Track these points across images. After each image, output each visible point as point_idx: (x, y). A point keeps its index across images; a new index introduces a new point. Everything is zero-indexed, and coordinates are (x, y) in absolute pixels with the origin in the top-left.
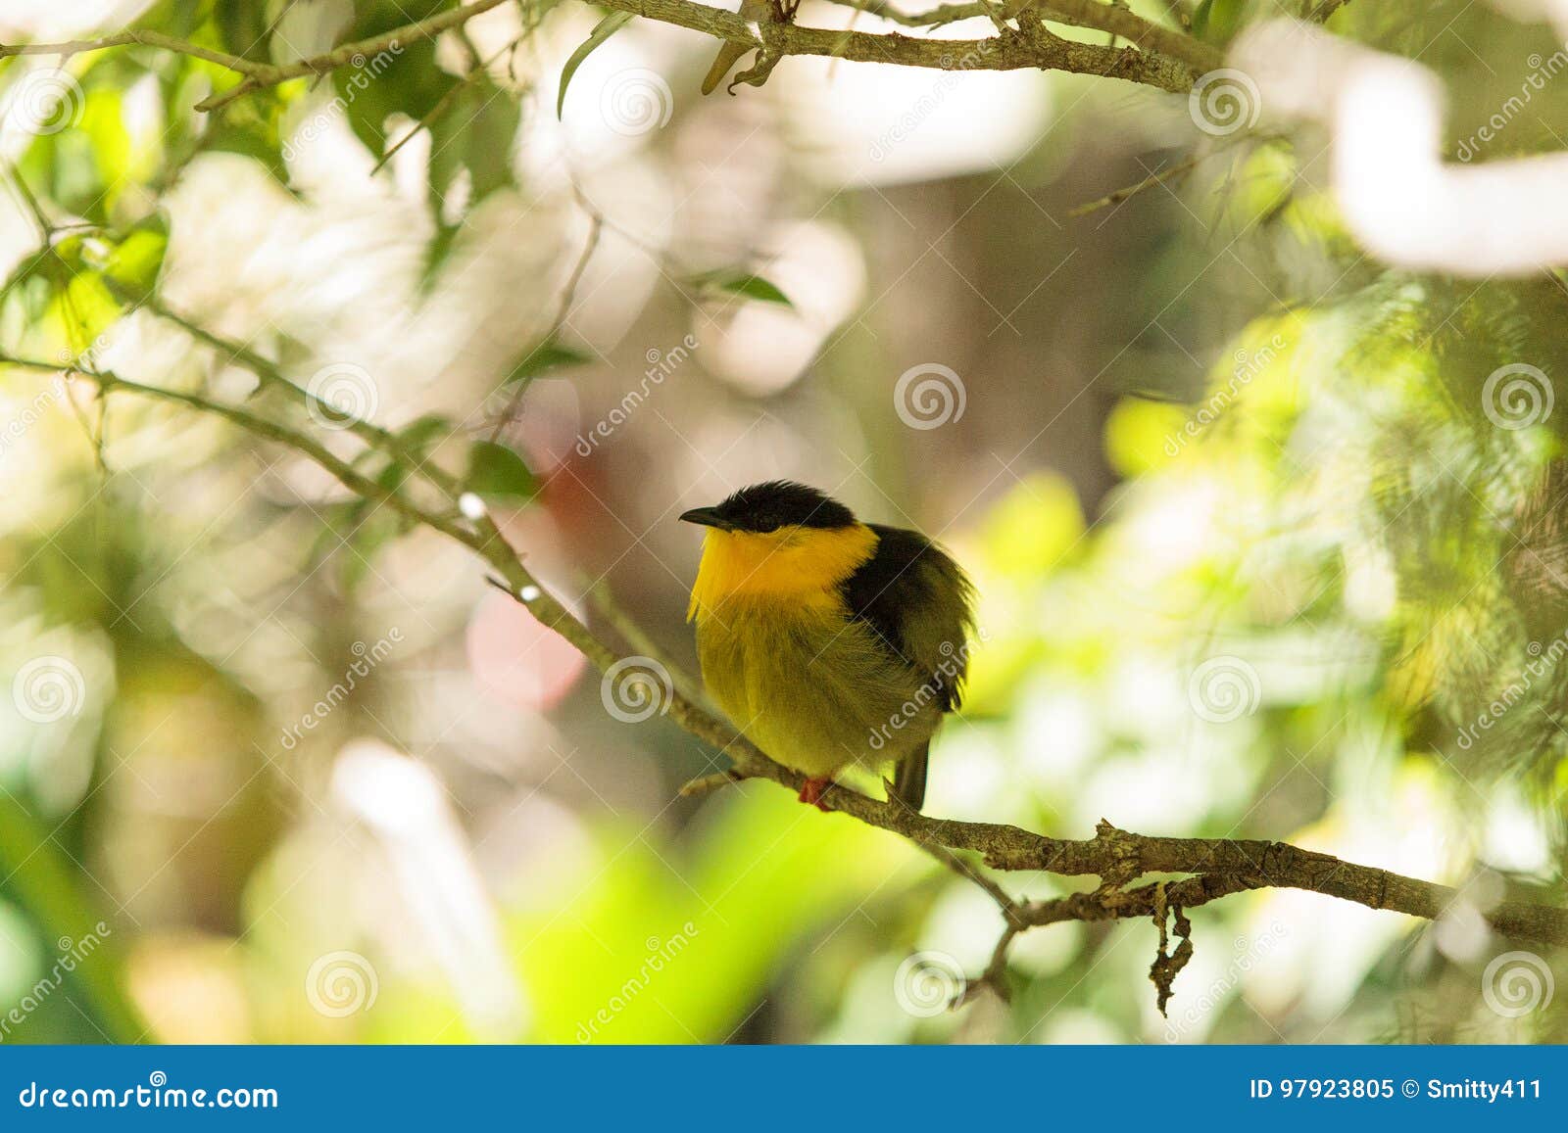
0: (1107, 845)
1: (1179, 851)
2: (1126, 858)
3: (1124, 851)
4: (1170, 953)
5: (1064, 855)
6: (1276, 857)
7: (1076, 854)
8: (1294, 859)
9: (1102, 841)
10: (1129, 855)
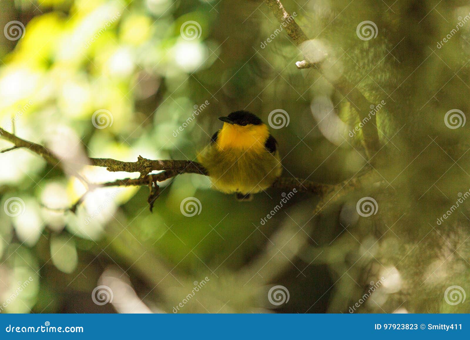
0: (142, 163)
2: (148, 167)
5: (130, 166)
6: (189, 164)
7: (133, 166)
9: (140, 162)
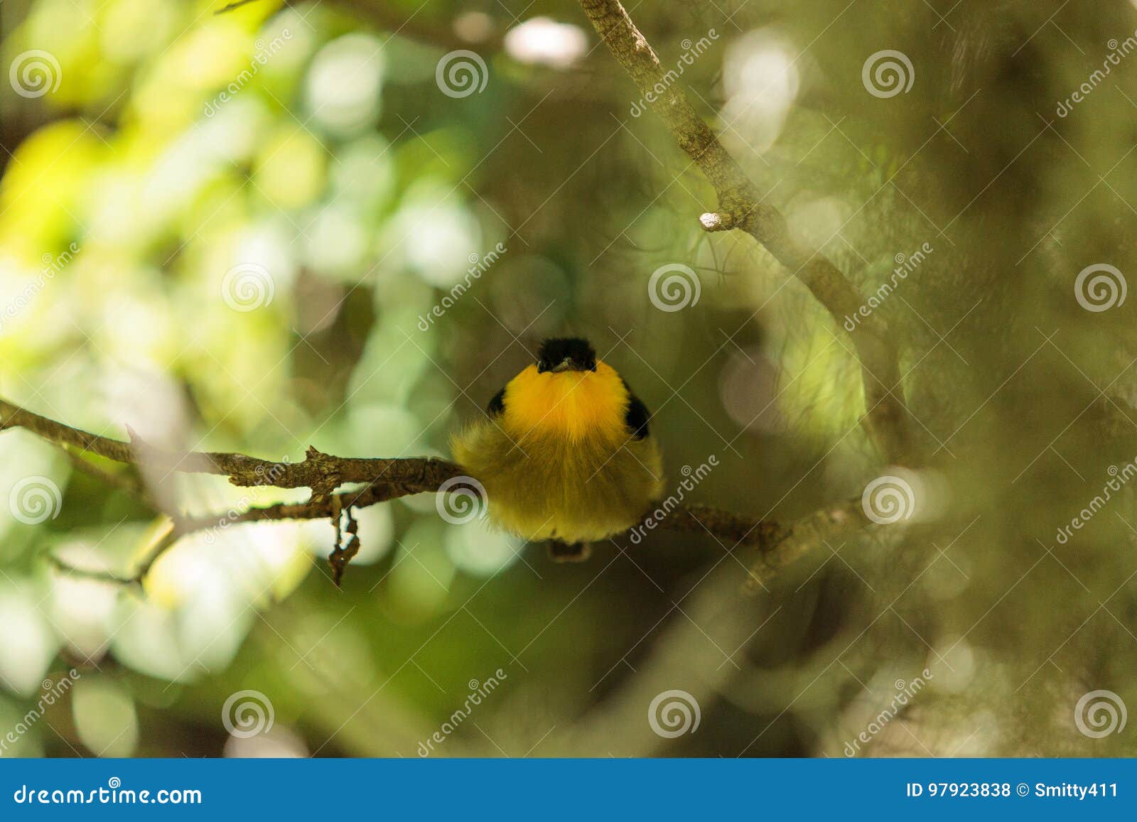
0: (315, 465)
1: (367, 468)
2: (331, 474)
3: (329, 469)
4: (343, 546)
5: (286, 474)
6: (432, 469)
7: (294, 472)
8: (446, 470)
9: (312, 463)
10: (332, 471)
